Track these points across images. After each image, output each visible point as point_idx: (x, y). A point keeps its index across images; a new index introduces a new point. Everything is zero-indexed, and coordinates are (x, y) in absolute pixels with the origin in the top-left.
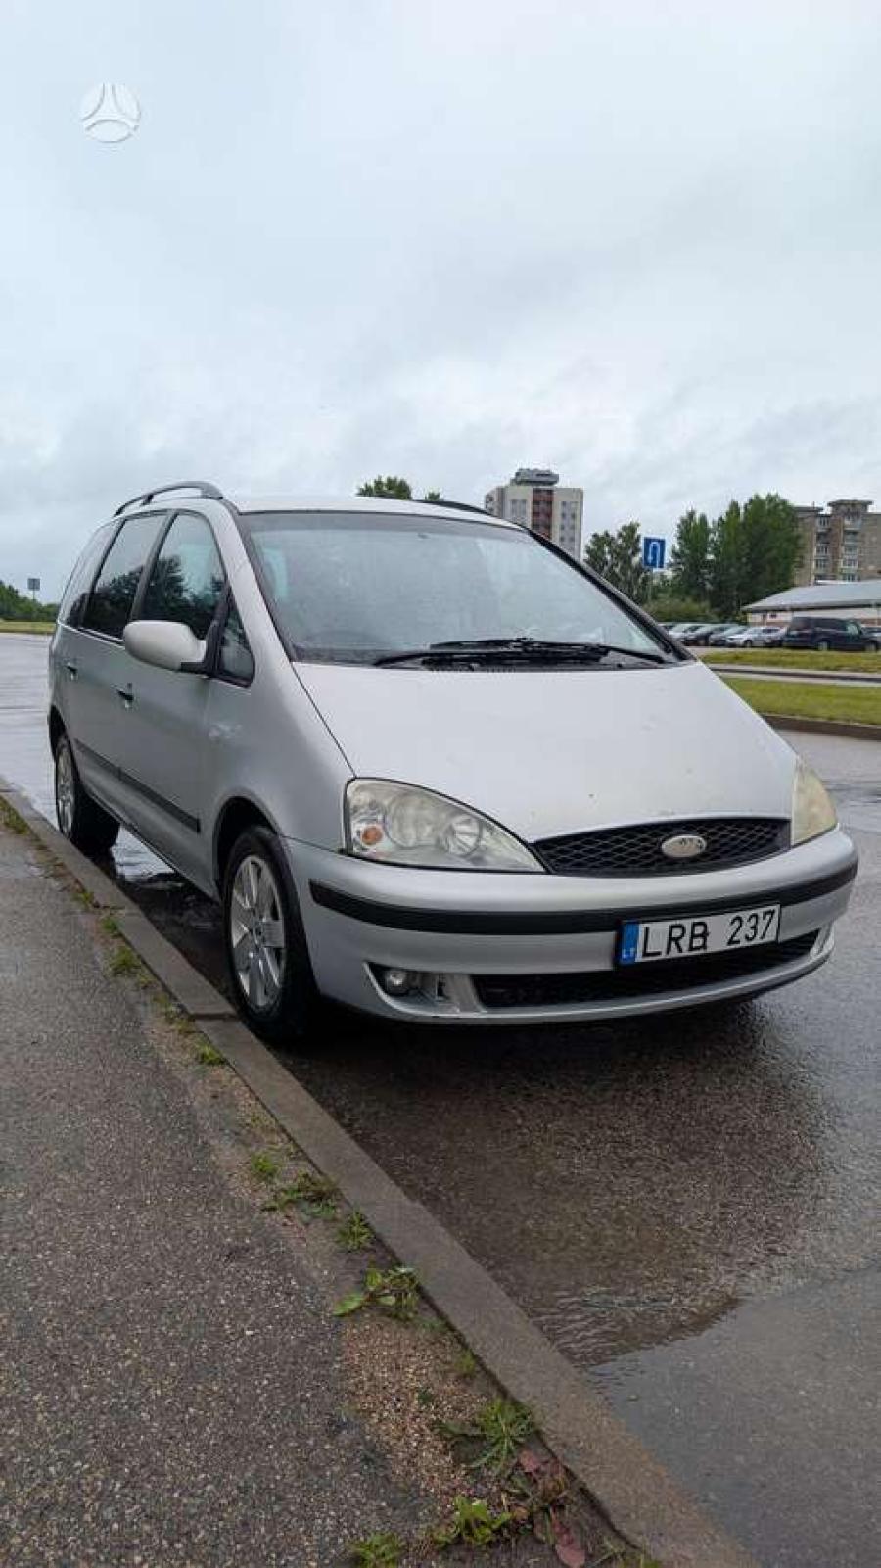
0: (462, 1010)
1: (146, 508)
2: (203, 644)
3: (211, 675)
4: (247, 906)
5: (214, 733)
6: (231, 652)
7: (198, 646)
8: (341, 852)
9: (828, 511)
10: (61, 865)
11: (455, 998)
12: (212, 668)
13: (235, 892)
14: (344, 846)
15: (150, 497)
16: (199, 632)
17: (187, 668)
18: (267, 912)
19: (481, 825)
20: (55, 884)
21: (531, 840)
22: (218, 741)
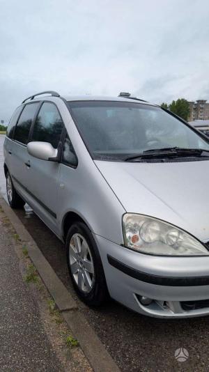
0: (175, 313)
1: (33, 101)
2: (56, 151)
3: (59, 162)
4: (76, 252)
5: (62, 185)
6: (67, 154)
7: (54, 151)
8: (122, 245)
9: (196, 103)
10: (8, 220)
11: (172, 307)
12: (60, 160)
13: (71, 245)
14: (123, 243)
15: (33, 97)
16: (55, 146)
17: (50, 159)
18: (85, 257)
19: (180, 232)
20: (6, 229)
21: (205, 241)
22: (64, 188)
